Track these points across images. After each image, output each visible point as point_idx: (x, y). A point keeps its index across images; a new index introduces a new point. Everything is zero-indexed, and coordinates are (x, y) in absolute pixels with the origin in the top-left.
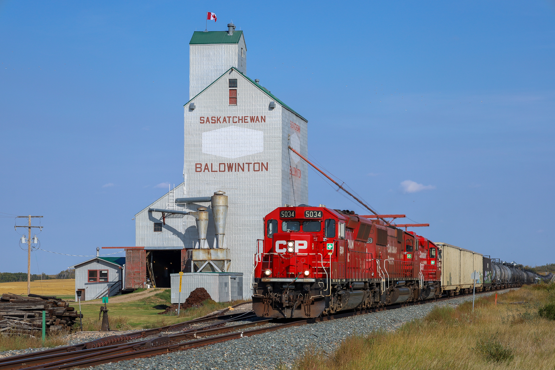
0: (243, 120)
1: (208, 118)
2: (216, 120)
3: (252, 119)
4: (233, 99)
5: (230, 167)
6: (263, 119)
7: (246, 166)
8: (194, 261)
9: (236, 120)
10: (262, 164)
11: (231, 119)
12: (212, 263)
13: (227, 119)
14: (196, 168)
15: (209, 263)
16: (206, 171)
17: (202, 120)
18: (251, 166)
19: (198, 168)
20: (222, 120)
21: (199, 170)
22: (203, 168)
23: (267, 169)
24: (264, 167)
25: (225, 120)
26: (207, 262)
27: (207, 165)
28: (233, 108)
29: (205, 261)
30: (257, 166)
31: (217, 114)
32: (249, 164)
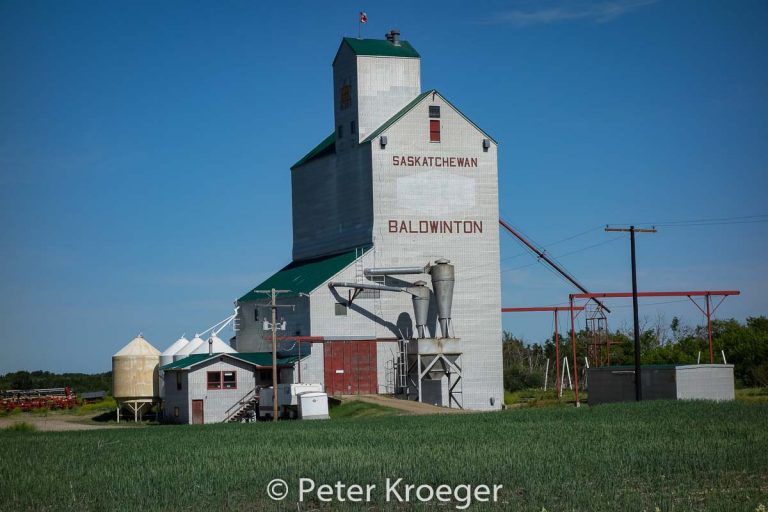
0: (449, 162)
1: (403, 158)
2: (413, 161)
3: (460, 162)
4: (435, 134)
5: (434, 227)
6: (474, 162)
7: (455, 225)
8: (422, 355)
9: (440, 162)
10: (475, 223)
11: (434, 161)
12: (444, 357)
13: (429, 161)
14: (390, 226)
15: (441, 359)
16: (404, 230)
17: (396, 161)
18: (461, 226)
19: (393, 226)
20: (421, 161)
21: (393, 229)
22: (399, 226)
23: (481, 231)
24: (476, 227)
25: (425, 162)
26: (437, 357)
27: (403, 223)
28: (435, 145)
29: (436, 355)
30: (468, 226)
31: (415, 153)
32: (458, 222)
